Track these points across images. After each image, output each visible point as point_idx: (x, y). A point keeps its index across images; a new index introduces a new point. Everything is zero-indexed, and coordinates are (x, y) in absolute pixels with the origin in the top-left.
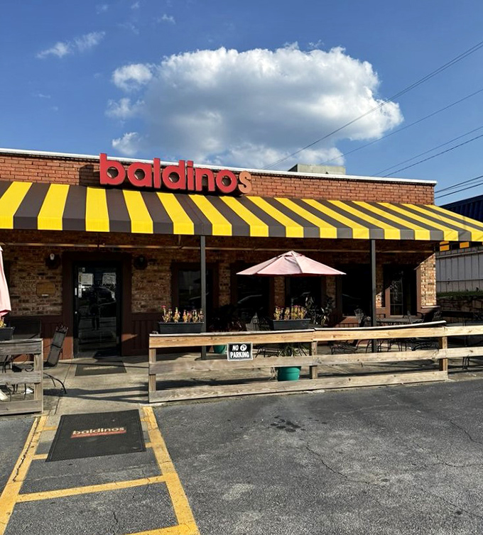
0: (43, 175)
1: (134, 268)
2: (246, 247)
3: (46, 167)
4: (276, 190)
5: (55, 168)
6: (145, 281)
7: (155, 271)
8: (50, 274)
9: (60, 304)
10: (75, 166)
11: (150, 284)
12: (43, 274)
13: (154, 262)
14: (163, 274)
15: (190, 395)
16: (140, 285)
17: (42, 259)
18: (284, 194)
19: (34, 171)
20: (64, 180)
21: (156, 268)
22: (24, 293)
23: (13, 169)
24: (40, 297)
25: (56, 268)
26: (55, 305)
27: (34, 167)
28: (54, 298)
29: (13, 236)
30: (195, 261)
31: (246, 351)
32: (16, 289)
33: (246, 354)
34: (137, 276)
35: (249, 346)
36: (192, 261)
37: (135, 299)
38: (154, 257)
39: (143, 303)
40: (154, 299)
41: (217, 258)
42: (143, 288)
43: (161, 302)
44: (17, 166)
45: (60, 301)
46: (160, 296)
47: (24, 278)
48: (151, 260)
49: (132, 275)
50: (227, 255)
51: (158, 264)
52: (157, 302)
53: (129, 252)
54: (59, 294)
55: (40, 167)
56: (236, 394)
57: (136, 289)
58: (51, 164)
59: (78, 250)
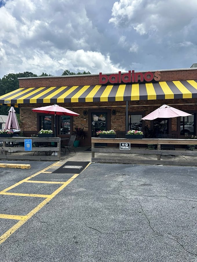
0: (82, 83)
1: (112, 114)
2: (158, 104)
3: (83, 80)
4: (174, 78)
5: (86, 80)
6: (116, 119)
7: (119, 115)
8: (85, 117)
9: (88, 127)
10: (92, 78)
11: (118, 120)
12: (82, 117)
13: (119, 112)
14: (122, 117)
15: (106, 160)
16: (114, 121)
17: (82, 112)
18: (178, 79)
19: (79, 82)
20: (89, 84)
21: (120, 114)
22: (77, 124)
23: (73, 82)
24: (82, 125)
25: (86, 115)
26: (86, 128)
27: (79, 80)
28: (86, 125)
29: (74, 104)
30: (135, 111)
31: (128, 146)
32: (75, 122)
33: (127, 148)
34: (113, 117)
35: (129, 144)
36: (134, 111)
37: (112, 126)
38: (119, 110)
39: (115, 128)
40: (119, 126)
41: (145, 110)
42: (115, 122)
43: (122, 127)
44: (74, 81)
45: (88, 126)
46: (121, 125)
47: (77, 119)
48: (118, 111)
49: (111, 117)
50: (149, 108)
51: (121, 113)
52: (120, 127)
53: (110, 108)
54: (87, 124)
55: (81, 80)
56: (123, 162)
57: (113, 122)
58: (85, 79)
59: (93, 108)
